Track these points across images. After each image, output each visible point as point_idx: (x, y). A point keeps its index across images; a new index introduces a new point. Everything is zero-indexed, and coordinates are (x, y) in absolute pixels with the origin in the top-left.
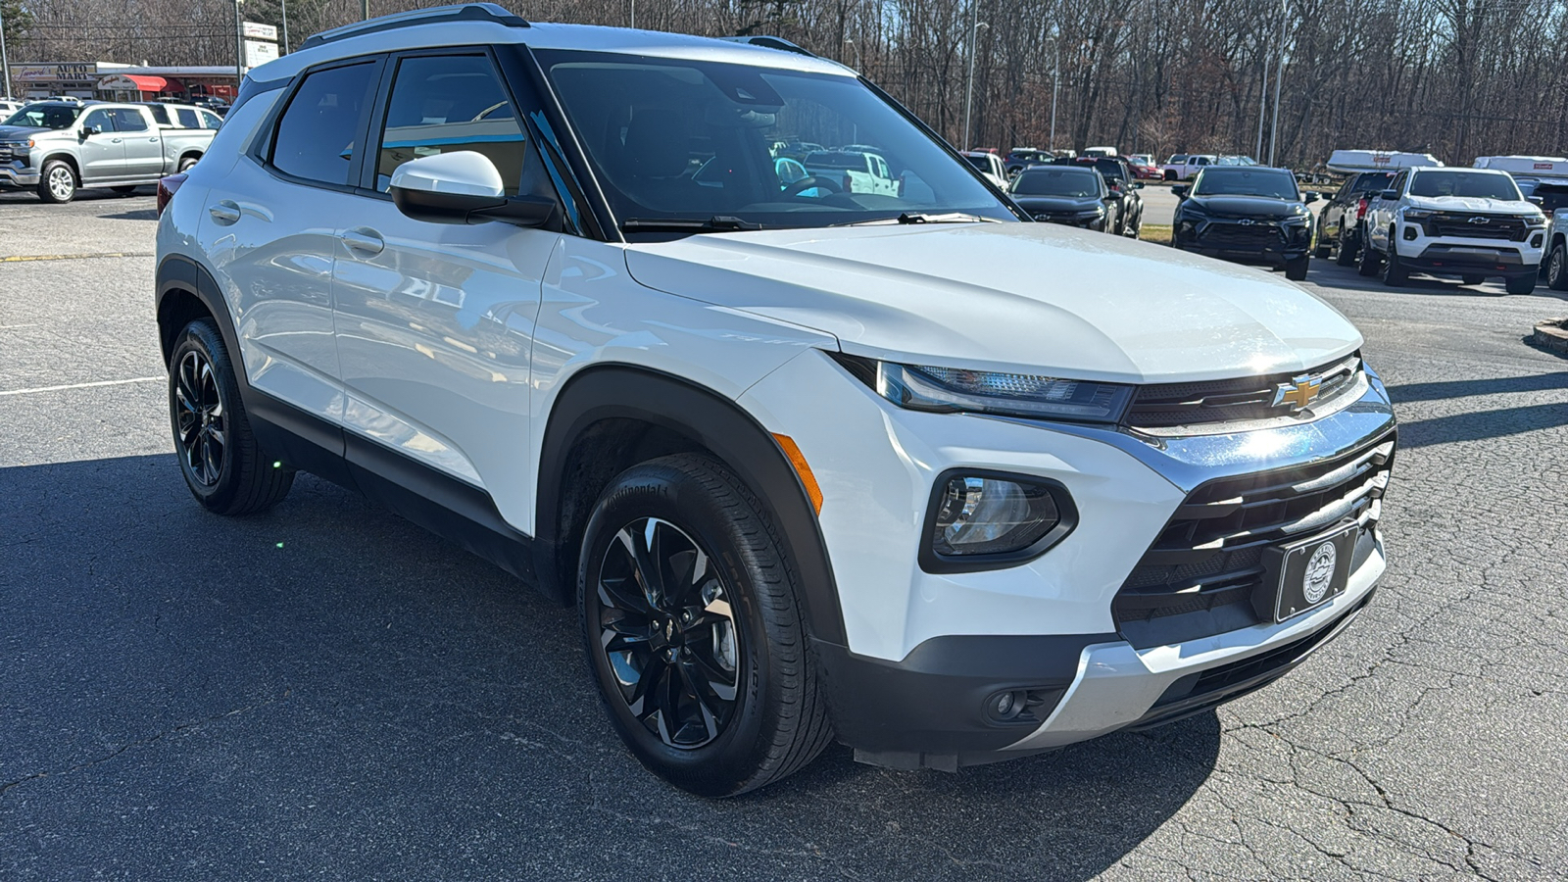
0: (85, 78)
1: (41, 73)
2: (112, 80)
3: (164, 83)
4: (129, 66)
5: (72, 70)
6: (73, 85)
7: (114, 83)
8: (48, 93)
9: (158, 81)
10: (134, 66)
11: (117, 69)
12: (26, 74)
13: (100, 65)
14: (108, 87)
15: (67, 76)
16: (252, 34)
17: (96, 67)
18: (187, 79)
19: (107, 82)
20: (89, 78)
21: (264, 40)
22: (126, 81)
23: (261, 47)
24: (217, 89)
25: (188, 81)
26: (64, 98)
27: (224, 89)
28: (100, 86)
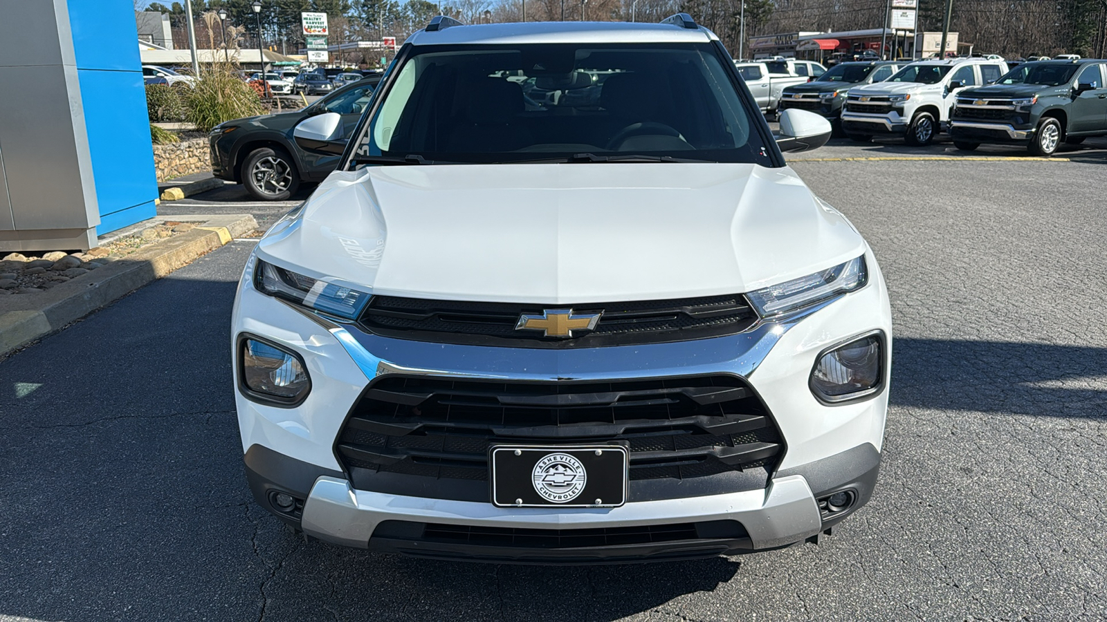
0: (791, 43)
1: (766, 42)
2: (805, 44)
3: (837, 43)
4: (818, 33)
5: (784, 39)
6: (783, 49)
7: (807, 46)
8: (768, 55)
9: (833, 42)
10: (822, 33)
11: (810, 36)
12: (758, 43)
13: (802, 34)
14: (802, 49)
15: (780, 42)
16: (898, 5)
17: (798, 36)
18: (853, 39)
19: (802, 45)
20: (793, 43)
21: (907, 8)
22: (814, 44)
23: (903, 13)
24: (872, 45)
25: (854, 41)
26: (776, 58)
27: (876, 45)
28: (798, 48)
